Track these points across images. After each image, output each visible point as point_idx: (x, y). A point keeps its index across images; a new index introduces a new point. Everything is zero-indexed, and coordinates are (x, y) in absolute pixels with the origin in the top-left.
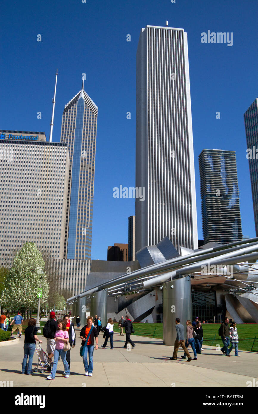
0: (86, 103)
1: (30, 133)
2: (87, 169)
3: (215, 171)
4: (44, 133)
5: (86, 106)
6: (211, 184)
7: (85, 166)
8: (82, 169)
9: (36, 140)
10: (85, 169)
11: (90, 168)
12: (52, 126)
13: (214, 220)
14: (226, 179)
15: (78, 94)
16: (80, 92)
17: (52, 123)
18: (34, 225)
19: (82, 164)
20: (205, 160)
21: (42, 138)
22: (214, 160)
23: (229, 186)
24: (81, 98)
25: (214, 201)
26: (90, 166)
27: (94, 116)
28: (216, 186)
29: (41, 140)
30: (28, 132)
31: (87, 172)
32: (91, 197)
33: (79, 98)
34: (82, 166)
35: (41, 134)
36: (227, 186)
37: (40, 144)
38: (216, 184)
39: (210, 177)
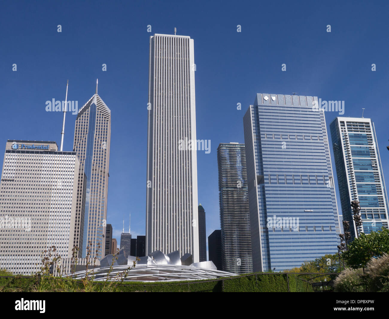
0: (98, 109)
1: (42, 143)
2: (98, 172)
3: (231, 165)
4: (55, 142)
5: (98, 112)
6: (227, 177)
7: (96, 170)
8: (93, 172)
9: (47, 149)
10: (96, 172)
11: (101, 171)
12: (63, 135)
13: (230, 212)
14: (242, 172)
15: (92, 98)
16: (93, 96)
17: (63, 132)
18: (44, 228)
19: (93, 167)
20: (222, 154)
21: (53, 147)
22: (230, 153)
23: (244, 179)
24: (93, 104)
25: (230, 193)
26: (101, 169)
27: (106, 121)
28: (231, 178)
29: (52, 149)
30: (40, 142)
31: (98, 175)
32: (102, 198)
33: (92, 104)
34: (93, 170)
35: (52, 143)
36: (243, 179)
37: (51, 153)
38: (232, 177)
39: (226, 170)
